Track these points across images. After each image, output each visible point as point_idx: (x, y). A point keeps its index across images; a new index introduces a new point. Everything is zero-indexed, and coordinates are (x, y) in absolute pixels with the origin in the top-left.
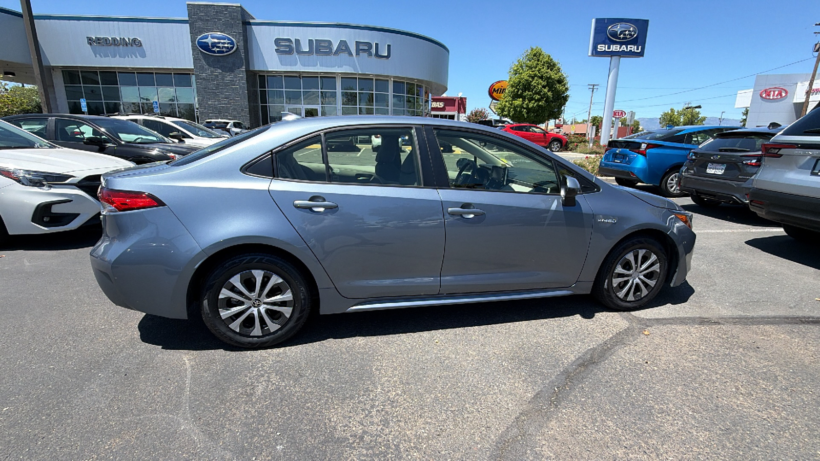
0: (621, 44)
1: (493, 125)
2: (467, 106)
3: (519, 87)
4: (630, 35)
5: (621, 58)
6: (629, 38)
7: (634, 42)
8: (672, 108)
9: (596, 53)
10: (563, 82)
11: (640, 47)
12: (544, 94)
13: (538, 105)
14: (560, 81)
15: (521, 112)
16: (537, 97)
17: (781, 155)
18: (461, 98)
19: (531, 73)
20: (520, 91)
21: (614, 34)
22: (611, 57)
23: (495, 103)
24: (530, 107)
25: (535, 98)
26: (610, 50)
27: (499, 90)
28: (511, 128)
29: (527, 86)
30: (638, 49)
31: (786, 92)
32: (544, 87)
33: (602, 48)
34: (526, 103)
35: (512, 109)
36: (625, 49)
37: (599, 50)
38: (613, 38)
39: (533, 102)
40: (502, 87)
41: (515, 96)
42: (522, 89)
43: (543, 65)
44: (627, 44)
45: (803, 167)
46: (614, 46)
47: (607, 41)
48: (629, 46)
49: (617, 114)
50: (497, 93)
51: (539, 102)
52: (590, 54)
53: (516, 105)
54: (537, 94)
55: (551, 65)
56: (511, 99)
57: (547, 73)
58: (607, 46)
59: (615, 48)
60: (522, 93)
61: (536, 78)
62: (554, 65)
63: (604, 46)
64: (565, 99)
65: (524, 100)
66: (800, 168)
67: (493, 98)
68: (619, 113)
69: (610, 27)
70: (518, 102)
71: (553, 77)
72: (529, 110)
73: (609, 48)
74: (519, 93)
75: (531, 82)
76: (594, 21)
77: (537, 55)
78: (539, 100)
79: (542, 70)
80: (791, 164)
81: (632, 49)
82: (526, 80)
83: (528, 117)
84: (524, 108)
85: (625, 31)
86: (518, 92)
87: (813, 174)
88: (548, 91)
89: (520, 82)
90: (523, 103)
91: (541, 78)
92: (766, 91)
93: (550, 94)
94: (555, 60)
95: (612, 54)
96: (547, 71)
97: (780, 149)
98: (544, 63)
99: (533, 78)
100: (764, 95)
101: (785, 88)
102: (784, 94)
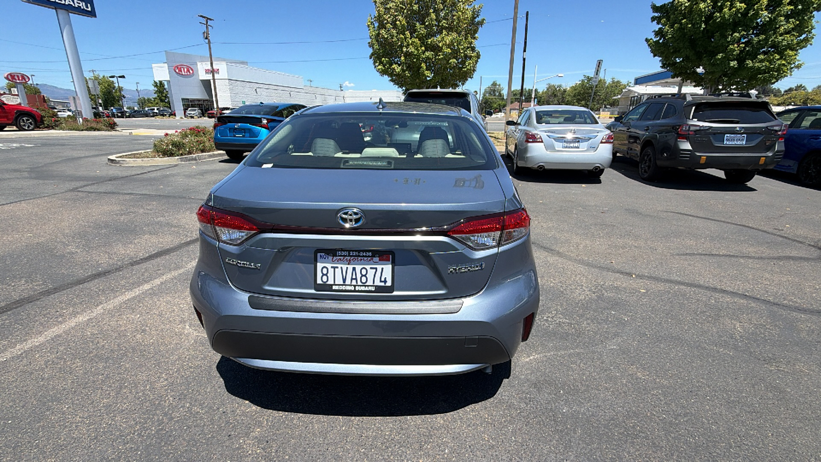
11: (90, 5)
22: (56, 9)
30: (87, 7)
31: (192, 70)
36: (72, 4)
48: (76, 1)
49: (16, 78)
81: (81, 5)
95: (56, 5)
100: (177, 71)
101: (190, 66)
102: (191, 72)
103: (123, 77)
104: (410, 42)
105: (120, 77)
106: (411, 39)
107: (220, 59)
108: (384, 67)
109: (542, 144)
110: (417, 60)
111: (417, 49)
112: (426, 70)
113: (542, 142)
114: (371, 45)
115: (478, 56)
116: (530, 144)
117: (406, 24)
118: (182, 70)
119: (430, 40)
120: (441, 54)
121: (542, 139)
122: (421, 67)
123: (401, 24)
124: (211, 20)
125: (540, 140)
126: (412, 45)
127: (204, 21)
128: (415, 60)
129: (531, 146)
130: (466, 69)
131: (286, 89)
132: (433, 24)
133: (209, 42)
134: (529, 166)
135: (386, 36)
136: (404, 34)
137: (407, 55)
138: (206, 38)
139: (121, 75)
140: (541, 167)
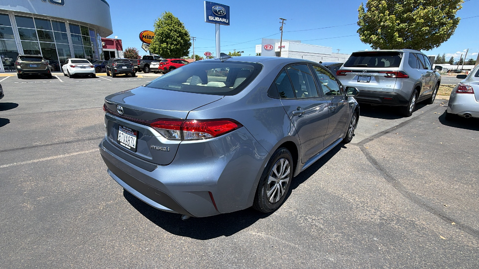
0: (220, 17)
1: (154, 59)
2: (122, 46)
3: (163, 35)
4: (223, 13)
5: (220, 25)
6: (223, 15)
7: (224, 17)
8: (230, 52)
9: (208, 21)
10: (187, 35)
11: (228, 20)
12: (179, 41)
13: (176, 48)
14: (186, 34)
15: (167, 51)
16: (175, 43)
17: (346, 75)
18: (118, 40)
19: (169, 28)
20: (164, 39)
21: (216, 11)
22: (216, 23)
23: (145, 45)
24: (172, 48)
25: (174, 43)
26: (215, 20)
27: (147, 36)
28: (171, 61)
29: (168, 36)
30: (227, 21)
31: (272, 47)
32: (178, 37)
33: (211, 18)
34: (169, 46)
35: (161, 50)
36: (221, 20)
37: (209, 19)
38: (215, 14)
39: (173, 45)
40: (148, 34)
41: (162, 42)
42: (165, 37)
43: (175, 24)
44: (222, 17)
45: (354, 79)
46: (217, 18)
47: (213, 15)
48: (223, 19)
49: (208, 54)
50: (146, 38)
51: (177, 46)
52: (205, 21)
53: (163, 47)
54: (175, 41)
55: (180, 25)
56: (159, 43)
57: (178, 28)
58: (213, 17)
59: (217, 19)
60: (165, 40)
61: (172, 31)
62: (181, 24)
63: (212, 17)
64: (190, 45)
65: (167, 44)
66: (353, 79)
67: (144, 42)
68: (208, 53)
69: (213, 7)
70: (164, 45)
71: (182, 31)
72: (171, 51)
73: (214, 19)
74: (164, 40)
75: (170, 33)
76: (205, 2)
77: (170, 17)
78: (176, 45)
79: (175, 27)
80: (350, 78)
81: (225, 21)
82: (167, 32)
83: (171, 54)
84: (169, 49)
85: (221, 11)
86: (163, 38)
87: (358, 81)
88: (181, 40)
89: (163, 32)
90: (167, 46)
91: (176, 31)
92: (266, 46)
93: (182, 41)
94: (181, 22)
95: (216, 22)
96: (178, 27)
97: (345, 72)
98: (176, 22)
99: (171, 31)
100: (265, 48)
101: (272, 45)
102: (272, 48)
103: (243, 52)
104: (388, 18)
105: (242, 52)
106: (389, 15)
107: (286, 41)
108: (365, 37)
109: (474, 95)
110: (391, 30)
111: (393, 23)
112: (398, 37)
113: (473, 93)
114: (359, 24)
115: (455, 23)
116: (459, 94)
117: (387, 6)
118: (267, 47)
119: (406, 15)
120: (414, 24)
121: (473, 91)
122: (395, 36)
123: (382, 6)
124: (285, 20)
125: (472, 91)
126: (389, 20)
127: (281, 21)
128: (389, 31)
129: (459, 96)
130: (438, 34)
131: (320, 55)
132: (411, 3)
133: (282, 32)
134: (455, 113)
135: (370, 16)
136: (384, 13)
137: (383, 27)
138: (281, 30)
139: (242, 51)
140: (467, 115)
